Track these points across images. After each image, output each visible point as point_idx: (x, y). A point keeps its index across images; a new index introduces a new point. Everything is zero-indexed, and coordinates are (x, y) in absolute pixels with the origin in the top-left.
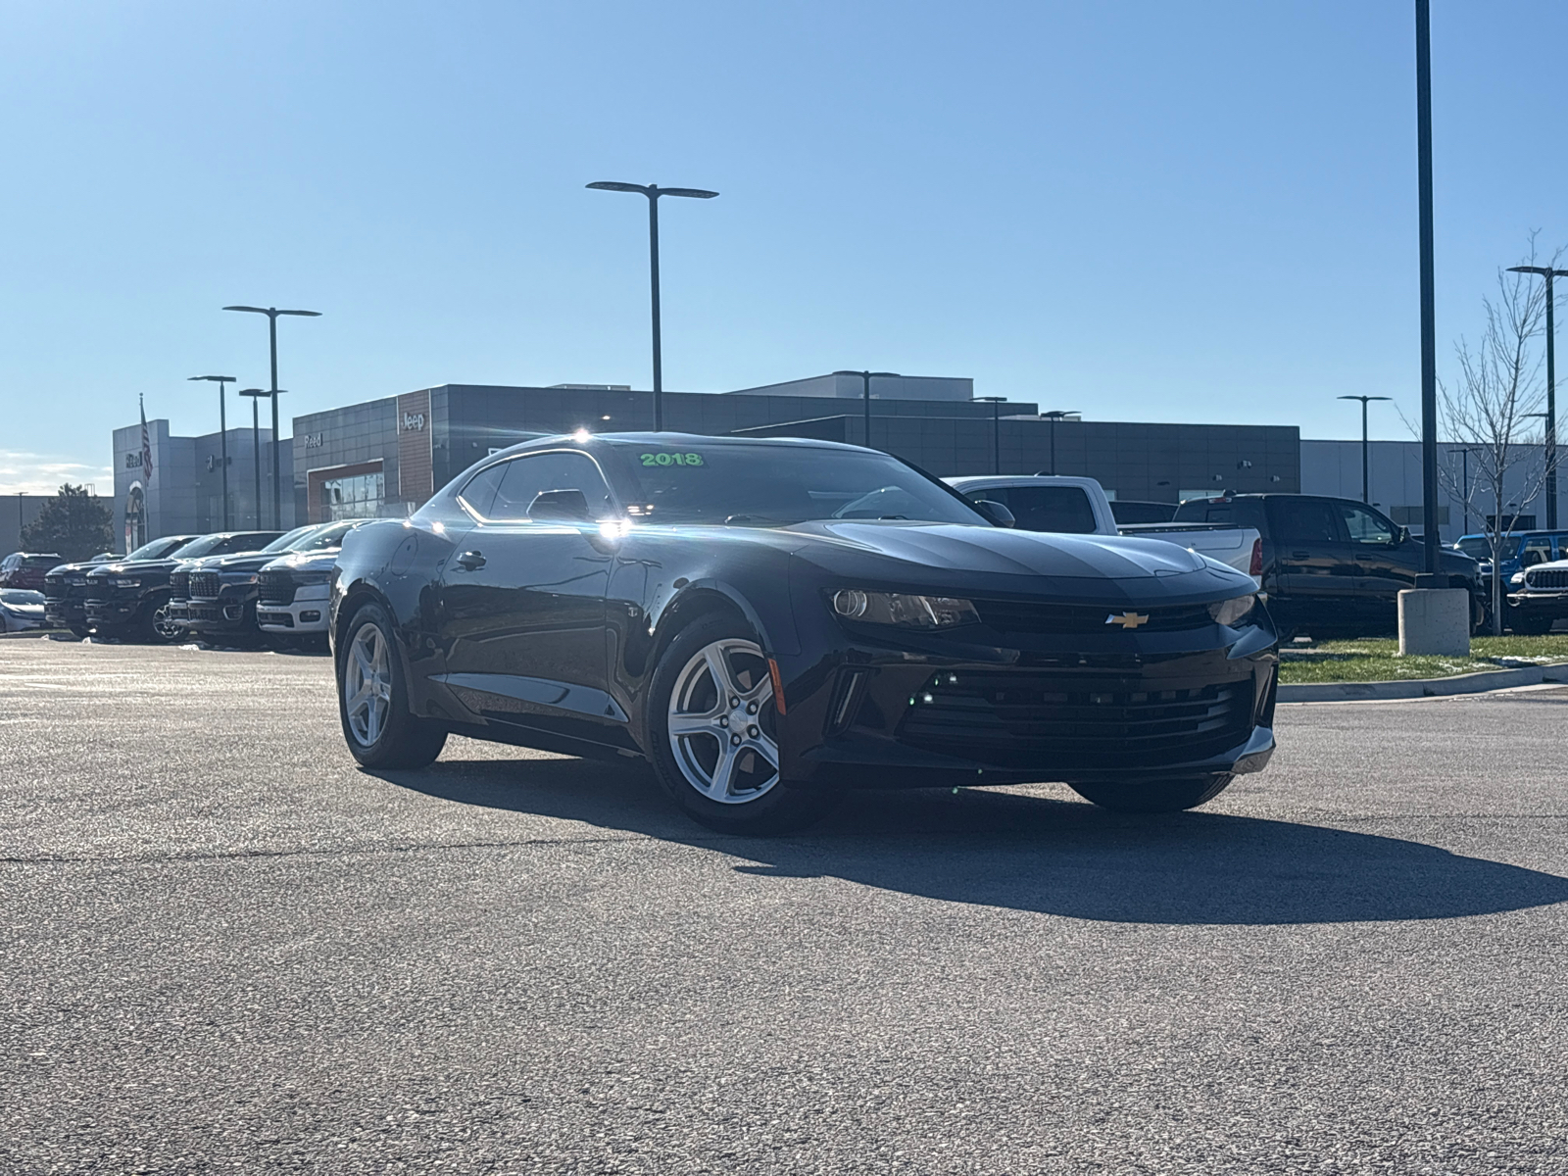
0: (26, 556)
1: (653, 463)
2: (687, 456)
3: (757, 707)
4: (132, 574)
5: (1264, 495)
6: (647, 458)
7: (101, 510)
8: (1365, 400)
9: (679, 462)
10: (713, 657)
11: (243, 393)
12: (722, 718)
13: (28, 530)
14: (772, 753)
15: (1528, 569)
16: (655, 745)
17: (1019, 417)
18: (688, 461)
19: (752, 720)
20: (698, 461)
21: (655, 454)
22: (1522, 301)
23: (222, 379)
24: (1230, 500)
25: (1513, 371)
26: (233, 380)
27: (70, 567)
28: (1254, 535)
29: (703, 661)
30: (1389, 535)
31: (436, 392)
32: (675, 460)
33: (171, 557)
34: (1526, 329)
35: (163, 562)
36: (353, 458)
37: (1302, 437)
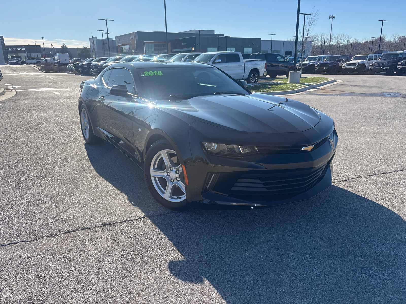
0: (75, 59)
1: (148, 75)
2: (158, 72)
3: (179, 172)
4: (87, 64)
5: (265, 53)
6: (146, 73)
7: (89, 50)
8: (272, 35)
9: (156, 74)
10: (164, 154)
11: (105, 33)
12: (168, 173)
13: (79, 53)
14: (183, 187)
15: (299, 63)
16: (147, 179)
17: (221, 37)
18: (158, 74)
19: (177, 176)
20: (161, 74)
21: (148, 72)
22: (310, 20)
23: (102, 31)
24: (259, 54)
25: (307, 32)
26: (104, 31)
27: (78, 63)
28: (266, 62)
29: (161, 155)
30: (284, 60)
31: (136, 33)
32: (154, 74)
33: (92, 62)
34: (310, 25)
35: (90, 63)
36: (124, 43)
37: (261, 40)
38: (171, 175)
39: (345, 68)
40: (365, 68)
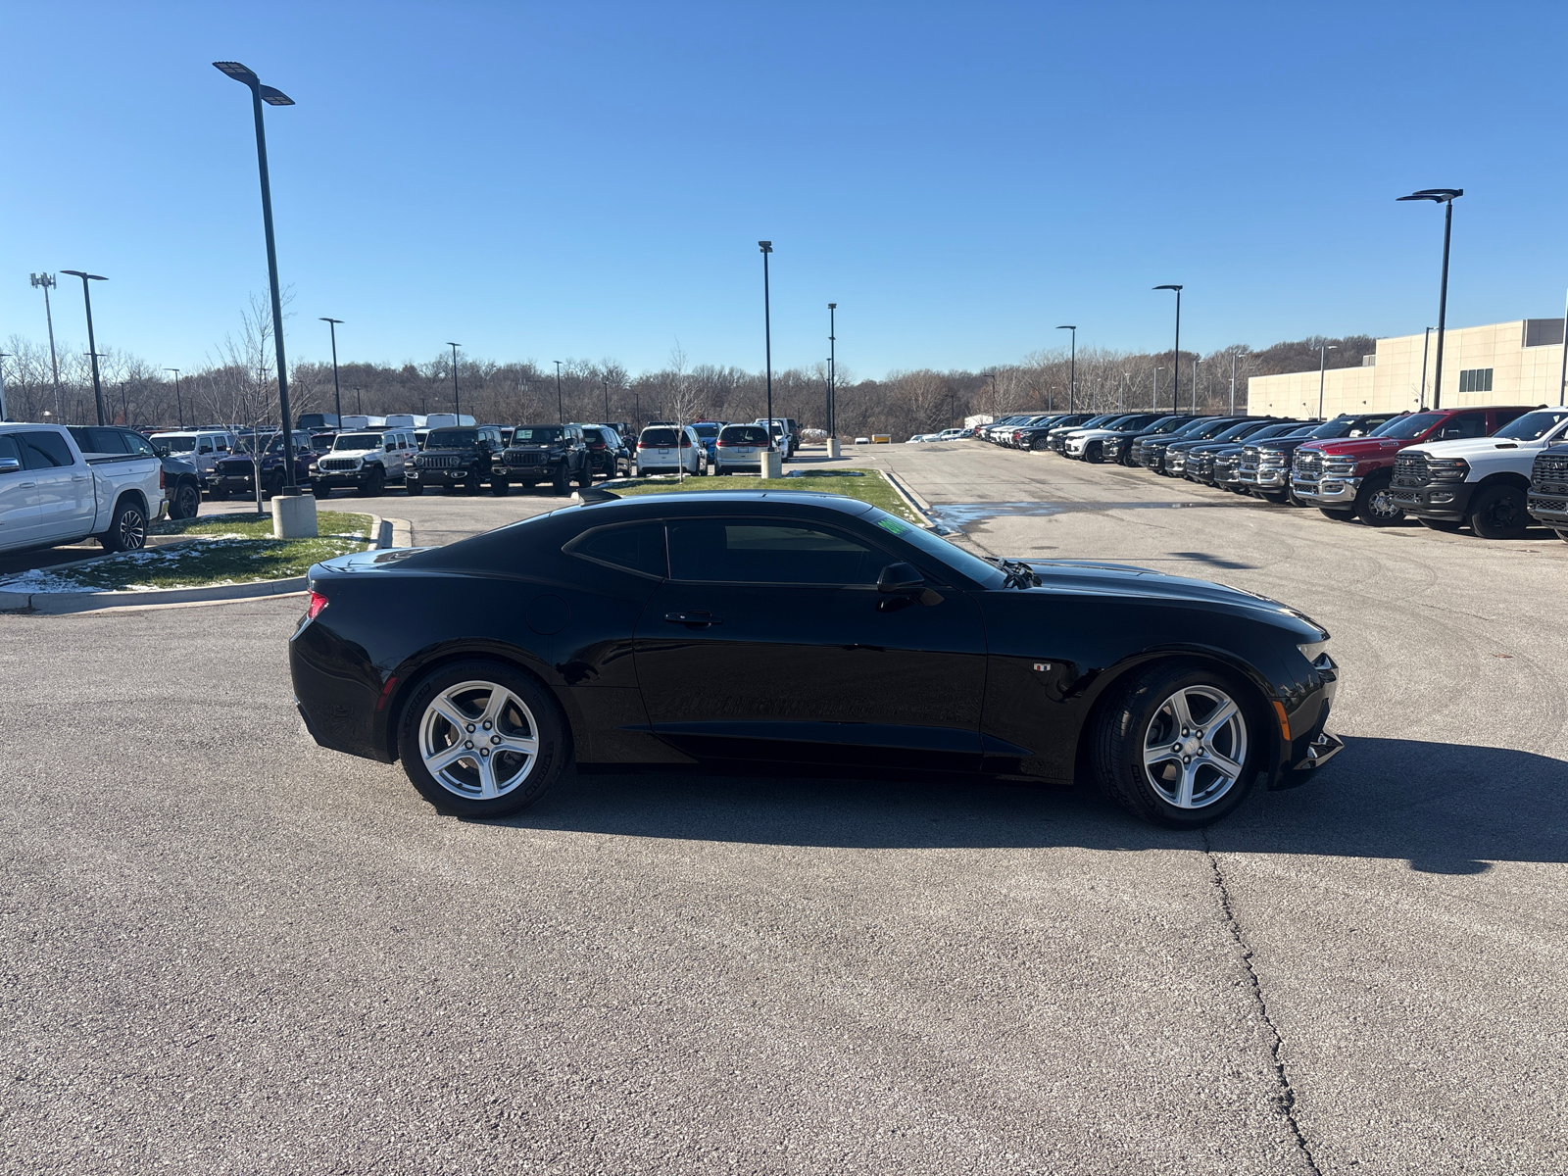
38: (1197, 746)
39: (320, 475)
40: (385, 475)
